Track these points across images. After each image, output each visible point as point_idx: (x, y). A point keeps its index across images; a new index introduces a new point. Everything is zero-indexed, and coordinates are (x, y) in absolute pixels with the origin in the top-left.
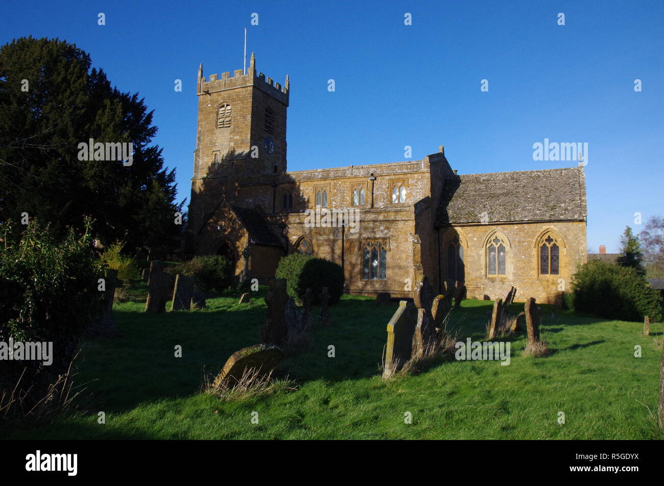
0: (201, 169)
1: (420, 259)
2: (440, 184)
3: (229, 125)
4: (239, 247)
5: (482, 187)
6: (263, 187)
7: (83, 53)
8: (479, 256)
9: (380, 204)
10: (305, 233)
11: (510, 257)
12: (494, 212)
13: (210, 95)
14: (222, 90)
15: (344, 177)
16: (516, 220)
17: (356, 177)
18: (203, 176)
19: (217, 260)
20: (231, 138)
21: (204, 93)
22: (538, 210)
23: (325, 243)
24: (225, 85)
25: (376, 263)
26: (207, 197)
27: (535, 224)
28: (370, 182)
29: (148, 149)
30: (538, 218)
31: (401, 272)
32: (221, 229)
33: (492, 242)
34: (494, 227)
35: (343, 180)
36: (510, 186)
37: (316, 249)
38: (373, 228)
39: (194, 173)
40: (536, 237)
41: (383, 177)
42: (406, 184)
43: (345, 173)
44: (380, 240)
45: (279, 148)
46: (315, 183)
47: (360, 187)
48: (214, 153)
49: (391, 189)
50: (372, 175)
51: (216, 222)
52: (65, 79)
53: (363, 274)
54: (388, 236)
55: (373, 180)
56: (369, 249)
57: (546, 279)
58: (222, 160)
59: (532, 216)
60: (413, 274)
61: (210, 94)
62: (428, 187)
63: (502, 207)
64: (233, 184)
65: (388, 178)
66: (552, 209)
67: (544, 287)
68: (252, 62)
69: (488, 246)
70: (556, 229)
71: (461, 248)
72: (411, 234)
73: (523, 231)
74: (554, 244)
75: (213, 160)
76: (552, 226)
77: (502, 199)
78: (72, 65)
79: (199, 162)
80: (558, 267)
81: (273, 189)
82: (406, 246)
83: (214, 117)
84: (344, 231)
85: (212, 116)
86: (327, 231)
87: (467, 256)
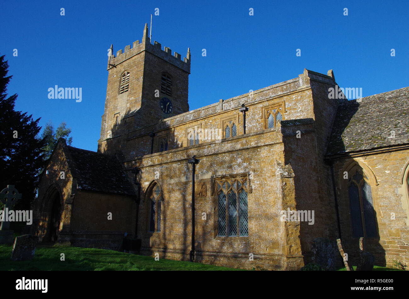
0: (106, 131)
3: (127, 89)
4: (64, 194)
6: (144, 138)
13: (116, 68)
14: (124, 60)
15: (213, 114)
17: (226, 112)
20: (128, 100)
21: (112, 67)
23: (175, 188)
24: (126, 56)
31: (270, 225)
35: (213, 118)
38: (229, 162)
39: (101, 136)
41: (255, 106)
43: (216, 109)
44: (239, 179)
46: (187, 126)
48: (116, 116)
49: (266, 119)
50: (243, 105)
53: (219, 229)
54: (247, 171)
55: (245, 111)
56: (225, 191)
58: (121, 120)
62: (311, 108)
65: (261, 105)
71: (367, 187)
72: (279, 164)
75: (115, 122)
79: (105, 126)
81: (152, 139)
82: (272, 184)
83: (117, 85)
84: (194, 170)
85: (116, 84)
86: (177, 172)
87: (377, 199)
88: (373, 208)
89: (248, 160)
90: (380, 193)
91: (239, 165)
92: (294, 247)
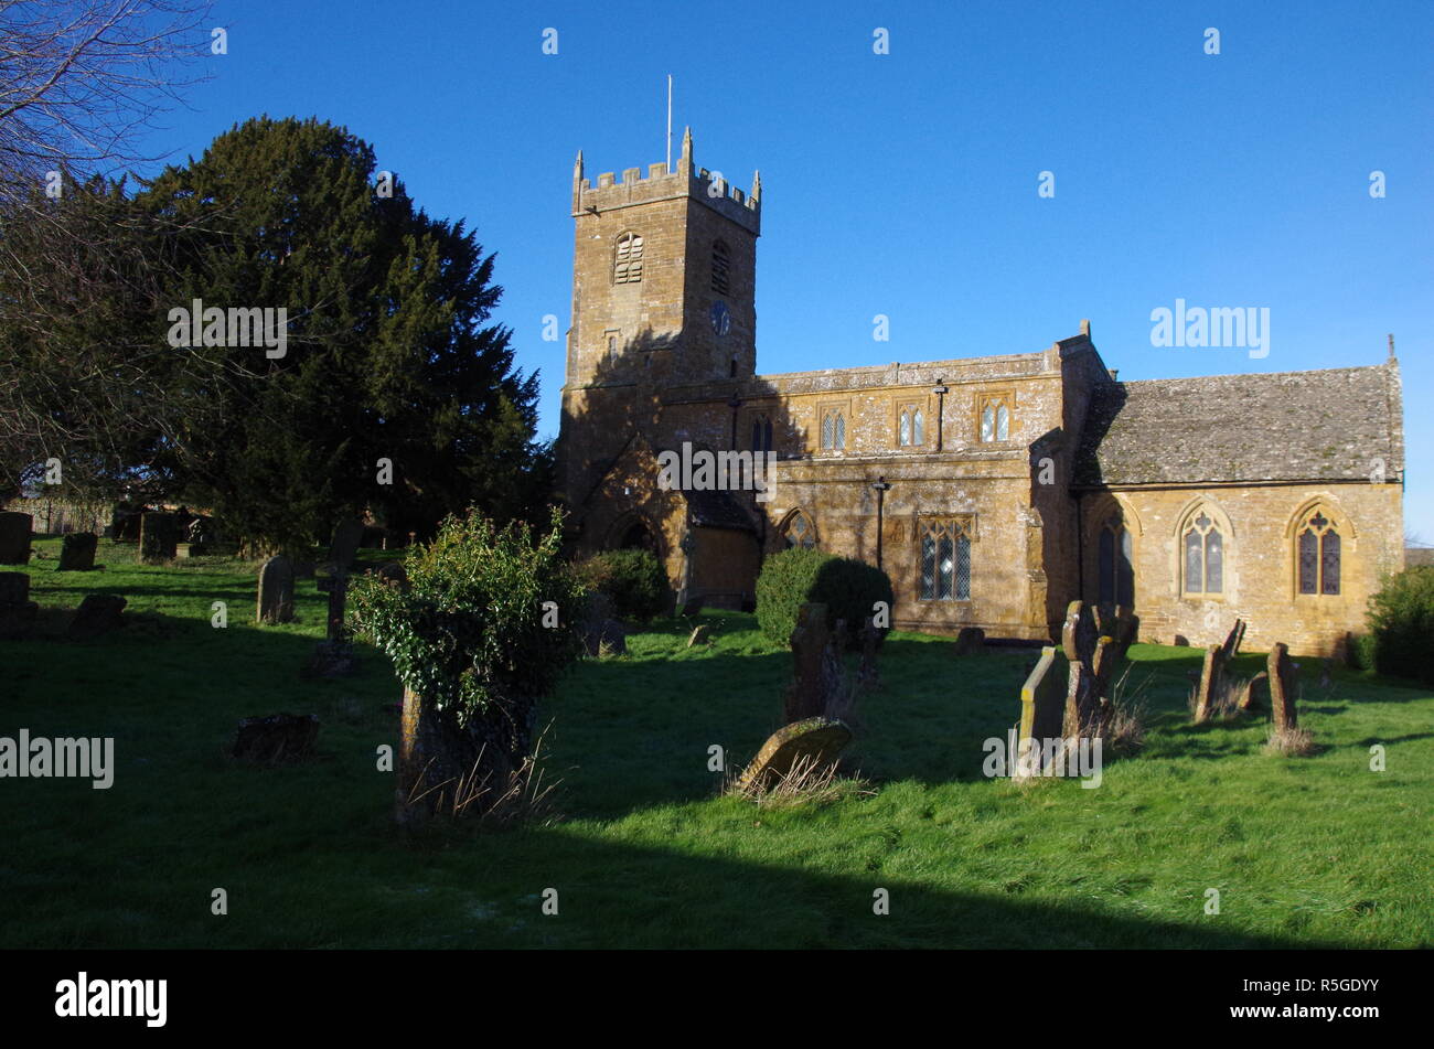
0: (581, 368)
1: (1041, 560)
2: (1082, 401)
3: (638, 278)
4: (667, 530)
5: (1173, 407)
6: (711, 406)
7: (362, 143)
8: (1166, 553)
9: (957, 444)
10: (802, 502)
11: (1232, 557)
12: (1197, 462)
13: (600, 216)
14: (623, 205)
15: (879, 386)
16: (1245, 478)
17: (904, 387)
18: (585, 382)
19: (639, 560)
20: (642, 305)
21: (586, 212)
22: (1295, 457)
23: (843, 525)
24: (630, 194)
25: (948, 566)
26: (593, 426)
27: (1288, 488)
28: (937, 398)
29: (485, 331)
30: (1294, 474)
31: (1003, 586)
32: (631, 493)
33: (1194, 525)
34: (1198, 493)
35: (877, 393)
36: (1234, 405)
37: (824, 535)
38: (944, 495)
39: (566, 377)
40: (1290, 515)
41: (961, 387)
42: (1011, 401)
43: (882, 379)
44: (959, 520)
45: (740, 324)
46: (819, 398)
47: (914, 407)
48: (608, 335)
49: (980, 412)
50: (939, 382)
51: (621, 480)
52: (330, 199)
53: (921, 589)
54: (973, 510)
55: (942, 393)
56: (934, 536)
57: (1312, 604)
58: (626, 349)
59: (1280, 469)
60: (1027, 590)
61: (598, 214)
62: (1059, 407)
63: (1214, 451)
64: (648, 399)
65: (973, 388)
66: (1325, 456)
67: (1307, 623)
68: (686, 147)
69: (1185, 532)
70: (1333, 498)
71: (1126, 536)
72: (1022, 506)
73: (1263, 502)
74: (1330, 531)
75: (605, 350)
76: (1324, 492)
77: (1215, 433)
78: (343, 170)
79: (576, 354)
80: (1338, 579)
81: (732, 410)
82: (1010, 532)
83: (606, 261)
84: (881, 500)
85: (603, 259)
86: (847, 499)
87: (1139, 554)
88: (1130, 566)
89: (974, 494)
90: (1143, 546)
91: (961, 501)
92: (1039, 615)
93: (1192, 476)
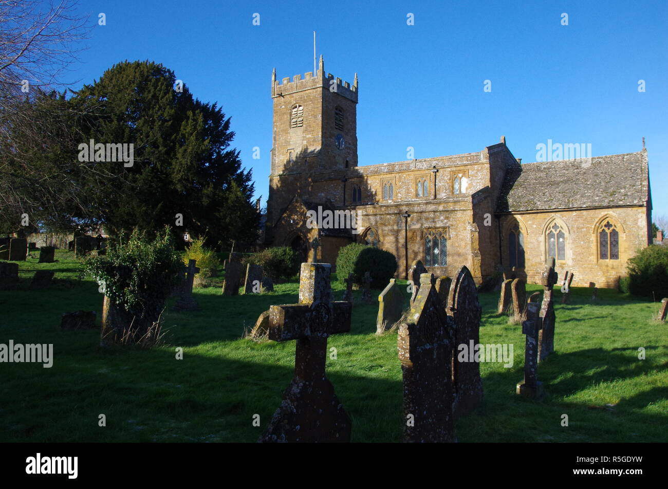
0: (277, 167)
1: (477, 247)
2: (501, 174)
3: (301, 125)
4: (310, 238)
5: (543, 175)
6: (334, 182)
7: (169, 71)
8: (539, 242)
9: (442, 195)
10: (371, 224)
11: (569, 243)
12: (552, 200)
13: (284, 97)
14: (294, 92)
15: (408, 170)
16: (574, 206)
17: (419, 170)
18: (279, 173)
19: (285, 251)
20: (303, 137)
21: (278, 96)
22: (597, 196)
23: (390, 233)
24: (297, 87)
25: (436, 251)
26: (283, 193)
27: (594, 210)
28: (434, 174)
29: (227, 152)
30: (596, 204)
31: (461, 258)
32: (294, 222)
33: (551, 229)
34: (553, 214)
35: (407, 173)
36: (571, 173)
37: (381, 239)
38: (434, 218)
39: (271, 171)
40: (595, 223)
41: (444, 169)
42: (467, 175)
43: (409, 167)
44: (441, 230)
45: (350, 144)
46: (381, 177)
47: (424, 179)
48: (289, 151)
49: (453, 179)
50: (434, 167)
51: (289, 216)
52: (154, 96)
54: (447, 225)
55: (436, 172)
56: (430, 237)
57: (606, 264)
58: (296, 157)
59: (590, 202)
60: (472, 261)
61: (283, 96)
62: (488, 177)
63: (561, 195)
64: (306, 180)
65: (449, 169)
66: (611, 195)
67: (604, 272)
68: (321, 64)
69: (547, 232)
70: (614, 214)
71: (521, 235)
72: (469, 223)
73: (582, 217)
74: (614, 230)
75: (288, 158)
76: (610, 212)
77: (562, 186)
78: (160, 84)
79: (275, 160)
80: (618, 252)
81: (343, 183)
82: (464, 235)
83: (287, 117)
84: (406, 222)
85: (286, 117)
86: (391, 222)
88: (523, 249)
89: (447, 218)
90: (529, 239)
91: (442, 221)
92: (477, 272)
93: (550, 207)
